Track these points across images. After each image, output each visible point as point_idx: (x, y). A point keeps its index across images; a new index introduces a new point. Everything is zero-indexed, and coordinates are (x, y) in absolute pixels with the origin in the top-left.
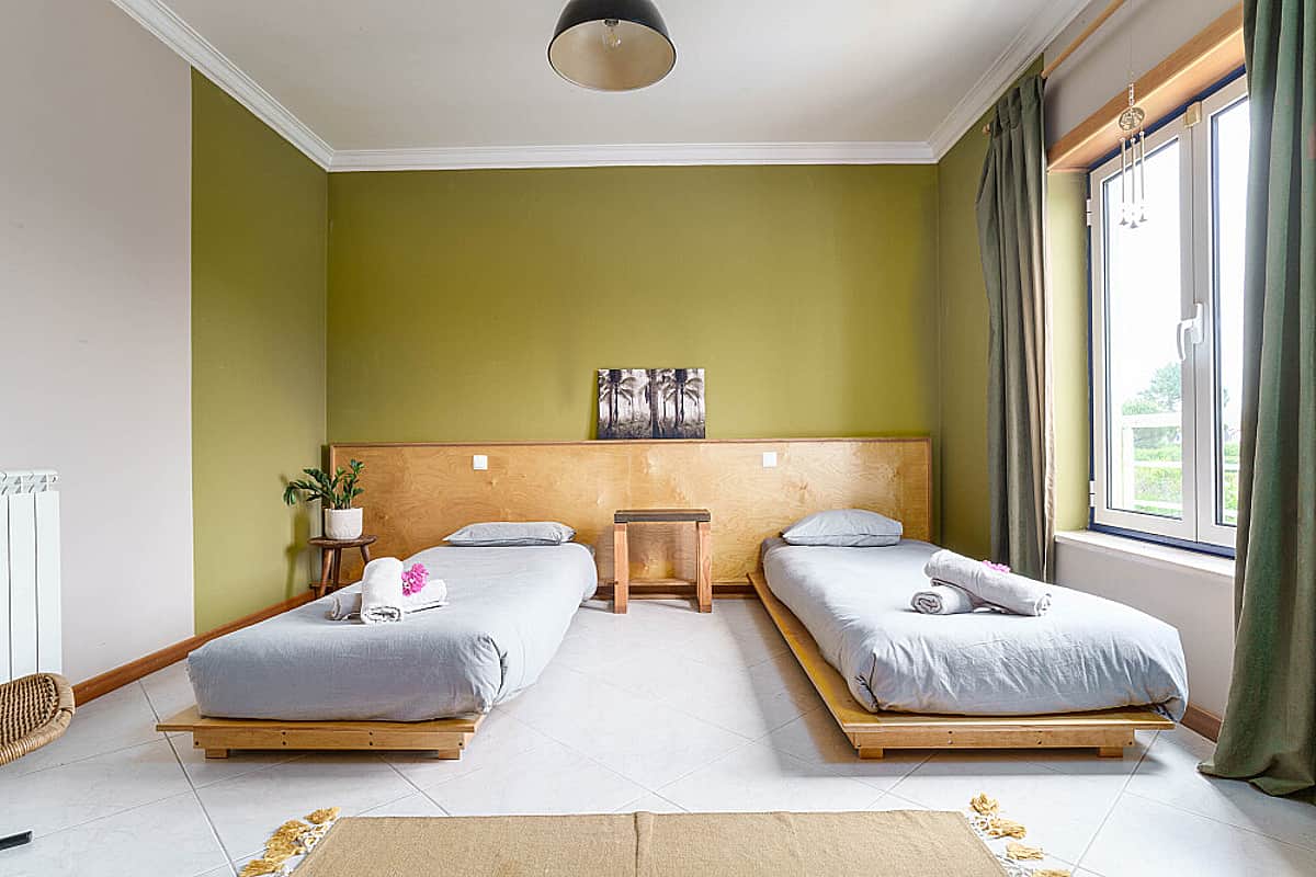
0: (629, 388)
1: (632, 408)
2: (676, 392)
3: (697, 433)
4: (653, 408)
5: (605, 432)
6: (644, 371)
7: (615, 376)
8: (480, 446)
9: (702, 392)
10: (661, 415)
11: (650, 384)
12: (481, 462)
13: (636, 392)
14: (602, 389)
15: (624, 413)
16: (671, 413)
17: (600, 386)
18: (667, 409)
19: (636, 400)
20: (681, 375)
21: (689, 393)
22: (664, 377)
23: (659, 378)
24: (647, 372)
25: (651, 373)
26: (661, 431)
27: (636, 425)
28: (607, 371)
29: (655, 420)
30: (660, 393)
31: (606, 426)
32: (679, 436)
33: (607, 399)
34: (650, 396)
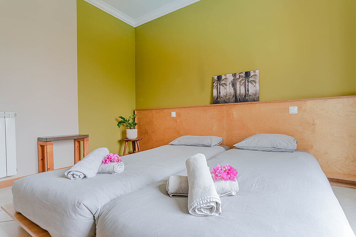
0: (225, 82)
1: (226, 90)
2: (245, 82)
3: (255, 99)
4: (235, 90)
5: (216, 101)
6: (231, 75)
7: (219, 78)
8: (173, 109)
9: (257, 81)
10: (238, 92)
11: (234, 79)
12: (174, 114)
13: (228, 83)
14: (214, 84)
15: (223, 92)
16: (243, 91)
17: (214, 83)
18: (241, 90)
19: (228, 87)
20: (247, 74)
21: (251, 82)
22: (240, 76)
23: (238, 77)
24: (233, 75)
25: (234, 75)
26: (238, 99)
27: (227, 98)
28: (217, 76)
29: (236, 95)
30: (238, 83)
31: (216, 99)
32: (247, 101)
33: (216, 88)
34: (234, 85)
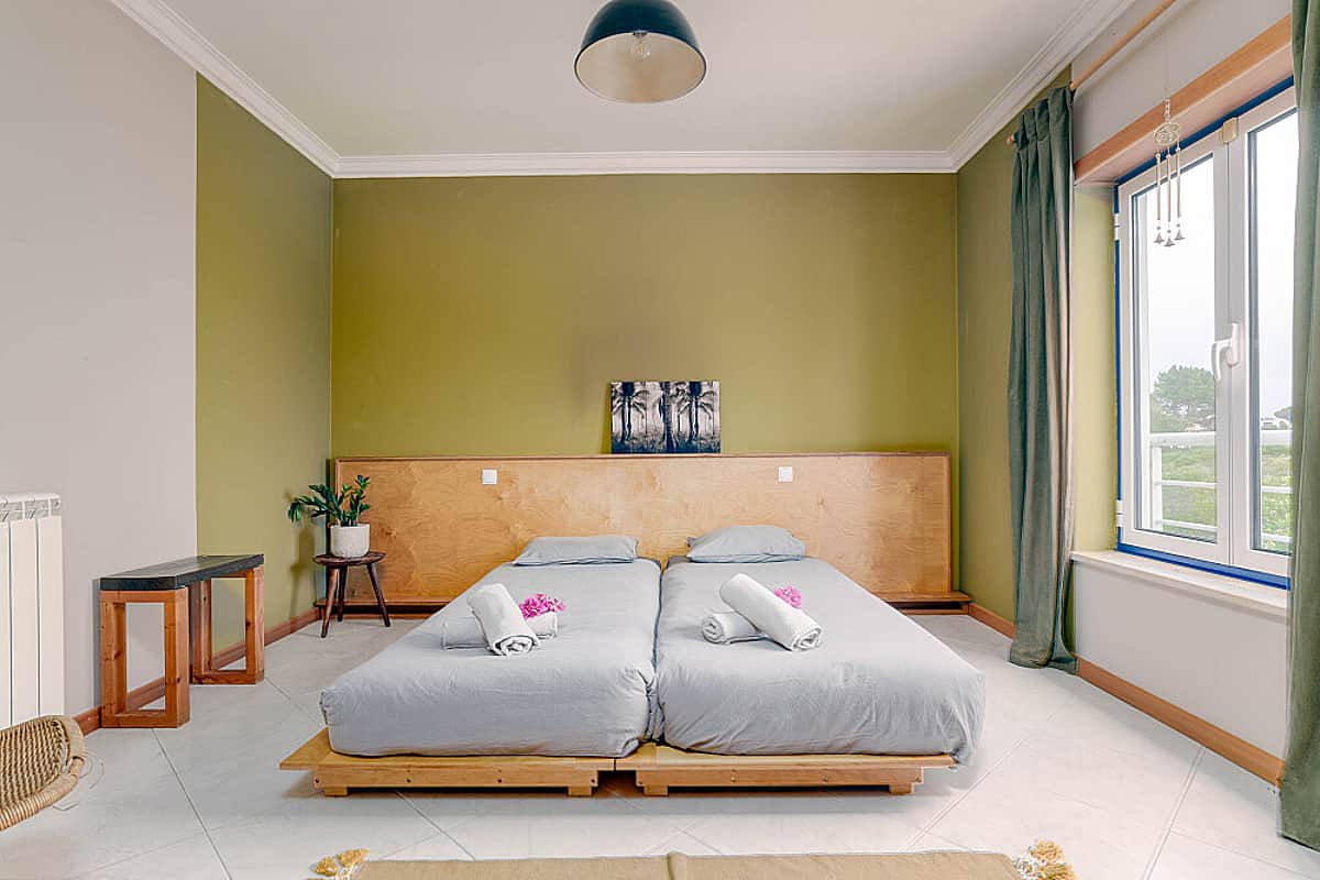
0: (643, 401)
1: (645, 421)
2: (690, 405)
3: (712, 449)
4: (667, 422)
5: (620, 446)
6: (657, 384)
7: (628, 389)
8: (491, 459)
9: (716, 405)
10: (674, 428)
11: (663, 397)
12: (490, 476)
13: (649, 405)
14: (615, 402)
15: (637, 426)
16: (685, 426)
17: (614, 398)
18: (681, 424)
19: (649, 413)
20: (695, 388)
21: (704, 407)
22: (678, 390)
23: (673, 391)
24: (661, 384)
25: (665, 386)
26: (676, 445)
27: (649, 439)
28: (620, 384)
29: (669, 435)
30: (674, 406)
31: (619, 440)
32: (694, 450)
33: (620, 412)
34: (664, 410)
